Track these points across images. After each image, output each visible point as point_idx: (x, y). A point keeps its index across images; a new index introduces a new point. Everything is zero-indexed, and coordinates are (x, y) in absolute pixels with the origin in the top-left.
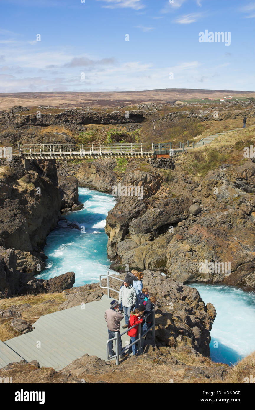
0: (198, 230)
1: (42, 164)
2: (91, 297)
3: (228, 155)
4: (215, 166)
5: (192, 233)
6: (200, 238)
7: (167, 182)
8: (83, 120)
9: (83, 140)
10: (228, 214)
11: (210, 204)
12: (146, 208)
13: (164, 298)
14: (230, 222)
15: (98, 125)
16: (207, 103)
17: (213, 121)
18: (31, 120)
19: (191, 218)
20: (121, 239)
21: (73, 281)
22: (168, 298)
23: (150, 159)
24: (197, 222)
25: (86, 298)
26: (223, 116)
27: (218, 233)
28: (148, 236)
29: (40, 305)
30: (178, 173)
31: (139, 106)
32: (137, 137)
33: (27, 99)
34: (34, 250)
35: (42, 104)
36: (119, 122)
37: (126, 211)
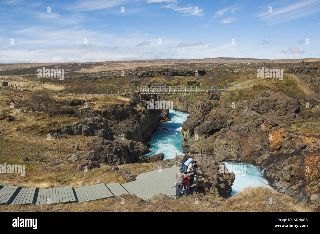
0: (231, 133)
1: (149, 97)
2: (167, 165)
3: (249, 93)
4: (241, 99)
5: (228, 134)
6: (232, 137)
7: (215, 107)
8: (172, 74)
9: (173, 84)
10: (247, 125)
11: (238, 119)
12: (204, 120)
13: (207, 168)
14: (249, 129)
15: (180, 77)
16: (240, 65)
17: (241, 75)
18: (146, 74)
19: (227, 126)
20: (190, 137)
21: (163, 158)
22: (209, 168)
23: (206, 95)
24: (230, 129)
25: (164, 166)
26: (247, 72)
27: (242, 135)
28: (204, 136)
29: (141, 169)
30: (221, 102)
31: (203, 66)
32: (201, 83)
33: (145, 63)
34: (144, 141)
35: (152, 66)
36: (192, 75)
37: (193, 122)
